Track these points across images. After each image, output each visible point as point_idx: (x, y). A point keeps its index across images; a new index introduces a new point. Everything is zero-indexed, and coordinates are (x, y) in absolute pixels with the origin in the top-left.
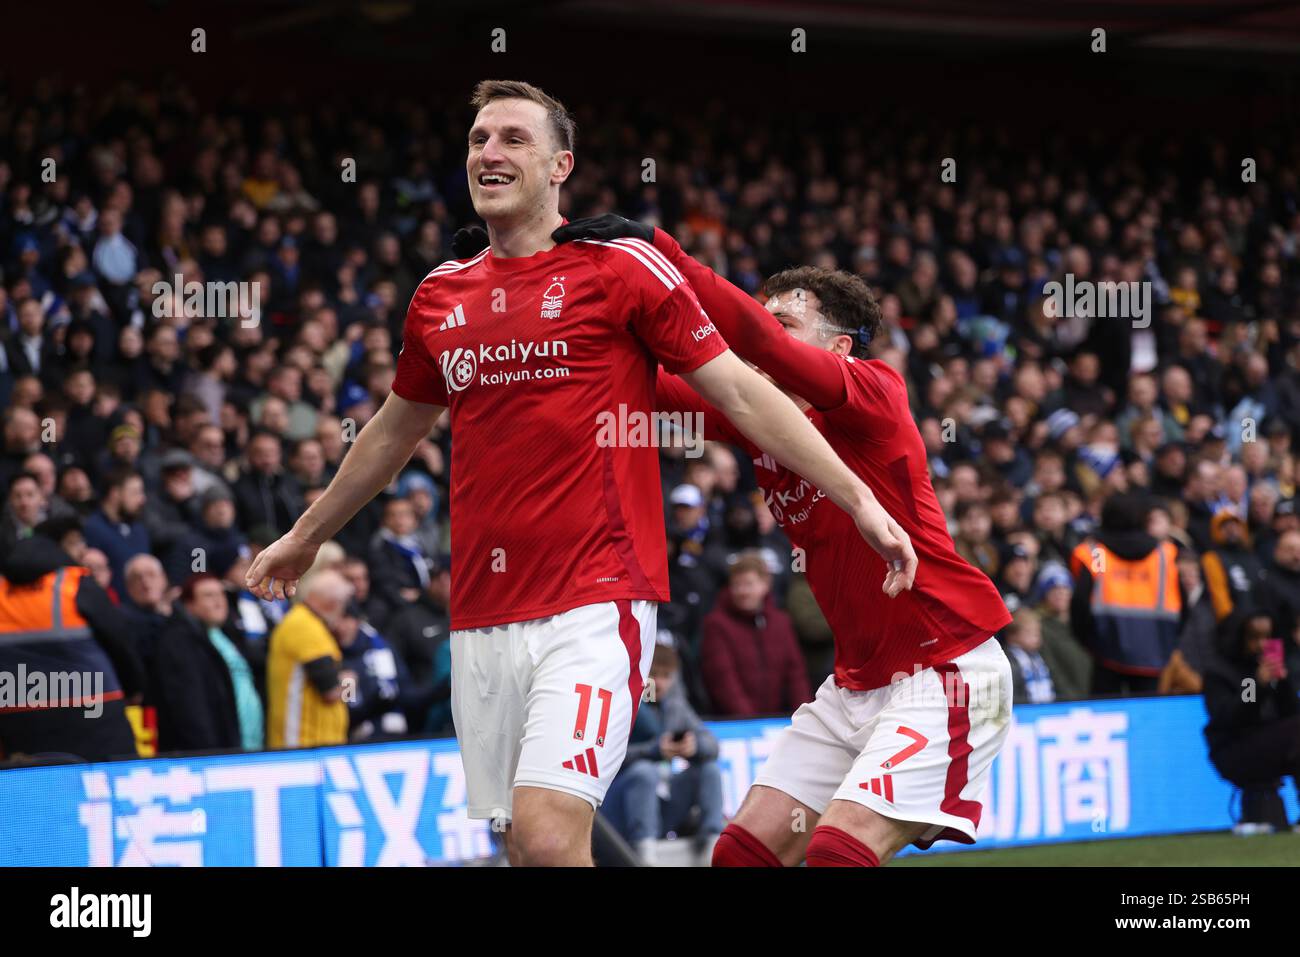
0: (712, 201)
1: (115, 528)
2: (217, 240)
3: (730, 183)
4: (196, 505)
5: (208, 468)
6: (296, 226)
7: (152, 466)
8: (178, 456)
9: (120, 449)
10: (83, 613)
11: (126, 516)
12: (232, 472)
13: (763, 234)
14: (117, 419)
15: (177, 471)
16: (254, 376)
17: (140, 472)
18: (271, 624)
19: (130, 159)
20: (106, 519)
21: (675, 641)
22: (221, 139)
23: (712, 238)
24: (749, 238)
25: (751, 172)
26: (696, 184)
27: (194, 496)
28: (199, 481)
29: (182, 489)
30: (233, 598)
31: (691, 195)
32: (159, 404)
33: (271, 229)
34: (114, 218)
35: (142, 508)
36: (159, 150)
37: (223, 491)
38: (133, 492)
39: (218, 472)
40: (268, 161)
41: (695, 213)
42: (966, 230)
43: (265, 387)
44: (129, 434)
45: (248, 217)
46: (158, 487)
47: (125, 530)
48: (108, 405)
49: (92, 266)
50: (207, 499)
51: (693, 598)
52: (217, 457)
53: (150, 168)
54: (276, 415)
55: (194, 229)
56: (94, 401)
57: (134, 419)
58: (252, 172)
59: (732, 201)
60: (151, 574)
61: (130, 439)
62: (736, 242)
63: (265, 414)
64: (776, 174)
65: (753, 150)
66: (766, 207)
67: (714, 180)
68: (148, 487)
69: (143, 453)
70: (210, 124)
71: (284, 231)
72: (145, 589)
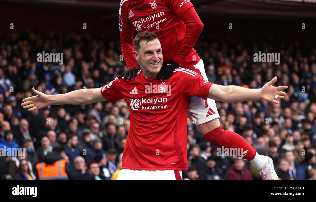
0: (228, 62)
1: (70, 150)
2: (97, 73)
3: (233, 57)
4: (92, 143)
5: (95, 134)
6: (118, 69)
7: (80, 133)
8: (86, 130)
9: (71, 129)
10: (67, 172)
11: (73, 146)
12: (101, 134)
13: (242, 70)
14: (71, 121)
15: (86, 134)
16: (107, 109)
17: (77, 134)
18: (111, 175)
19: (73, 53)
20: (68, 147)
21: (220, 178)
22: (97, 47)
23: (228, 71)
24: (238, 71)
25: (238, 54)
26: (224, 57)
27: (91, 141)
28: (92, 137)
29: (88, 139)
30: (101, 168)
31: (222, 60)
32: (81, 117)
33: (111, 70)
34: (69, 68)
35: (78, 144)
36: (81, 50)
37: (99, 139)
38: (75, 140)
39: (98, 135)
40: (111, 52)
41: (224, 65)
42: (296, 68)
43: (110, 112)
44: (74, 125)
45: (105, 67)
46: (82, 139)
47: (73, 150)
48: (68, 117)
49: (63, 81)
50: (95, 142)
51: (224, 167)
52: (97, 131)
53: (79, 55)
54: (113, 120)
55: (91, 70)
56: (65, 116)
57: (75, 121)
58: (107, 55)
59: (234, 61)
60: (81, 162)
61: (74, 126)
62: (235, 72)
63: (110, 119)
64: (245, 54)
65: (239, 48)
66: (242, 63)
67: (228, 56)
68: (79, 139)
69: (78, 130)
70: (95, 43)
71: (114, 71)
72: (80, 166)
